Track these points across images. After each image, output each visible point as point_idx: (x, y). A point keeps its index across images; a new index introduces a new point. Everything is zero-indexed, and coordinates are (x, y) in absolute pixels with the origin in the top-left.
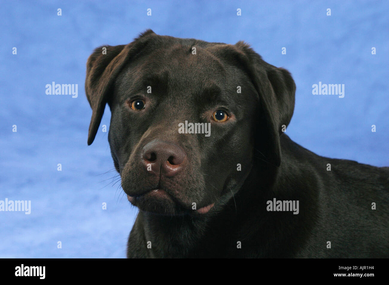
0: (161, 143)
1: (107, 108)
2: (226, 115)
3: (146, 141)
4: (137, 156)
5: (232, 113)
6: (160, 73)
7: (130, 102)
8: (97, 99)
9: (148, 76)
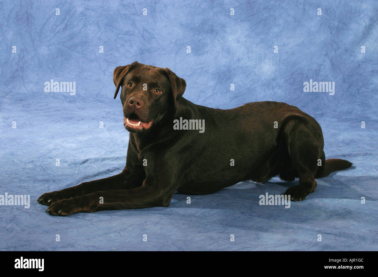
0: (135, 98)
1: (121, 87)
2: (159, 92)
3: (131, 97)
4: (127, 102)
5: (161, 91)
6: (138, 76)
7: (128, 84)
8: (118, 83)
9: (135, 76)
